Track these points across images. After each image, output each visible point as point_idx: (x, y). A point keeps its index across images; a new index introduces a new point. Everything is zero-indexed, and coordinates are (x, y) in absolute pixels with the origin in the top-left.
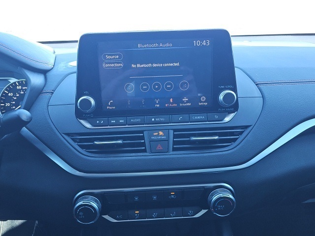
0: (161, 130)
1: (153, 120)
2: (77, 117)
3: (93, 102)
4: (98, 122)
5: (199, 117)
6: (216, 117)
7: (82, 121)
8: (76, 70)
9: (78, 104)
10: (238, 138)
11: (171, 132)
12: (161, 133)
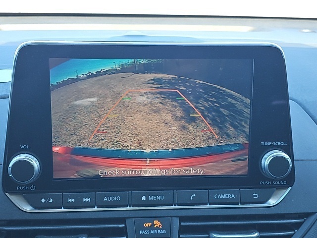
0: (156, 218)
1: (144, 198)
2: (5, 191)
3: (35, 164)
4: (43, 200)
5: (225, 196)
6: (256, 196)
7: (13, 198)
8: (8, 91)
9: (10, 169)
10: (292, 235)
11: (176, 221)
12: (157, 223)
